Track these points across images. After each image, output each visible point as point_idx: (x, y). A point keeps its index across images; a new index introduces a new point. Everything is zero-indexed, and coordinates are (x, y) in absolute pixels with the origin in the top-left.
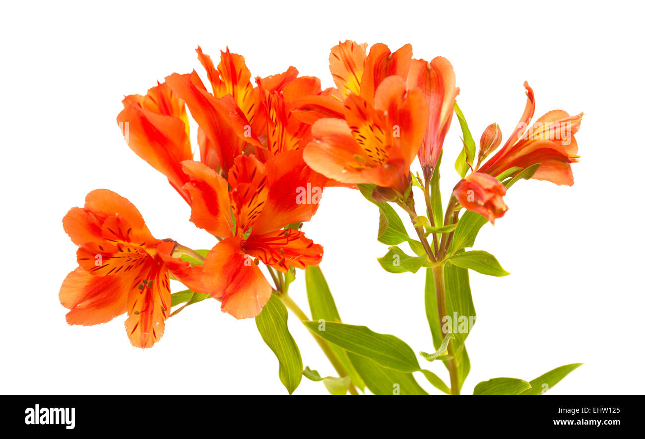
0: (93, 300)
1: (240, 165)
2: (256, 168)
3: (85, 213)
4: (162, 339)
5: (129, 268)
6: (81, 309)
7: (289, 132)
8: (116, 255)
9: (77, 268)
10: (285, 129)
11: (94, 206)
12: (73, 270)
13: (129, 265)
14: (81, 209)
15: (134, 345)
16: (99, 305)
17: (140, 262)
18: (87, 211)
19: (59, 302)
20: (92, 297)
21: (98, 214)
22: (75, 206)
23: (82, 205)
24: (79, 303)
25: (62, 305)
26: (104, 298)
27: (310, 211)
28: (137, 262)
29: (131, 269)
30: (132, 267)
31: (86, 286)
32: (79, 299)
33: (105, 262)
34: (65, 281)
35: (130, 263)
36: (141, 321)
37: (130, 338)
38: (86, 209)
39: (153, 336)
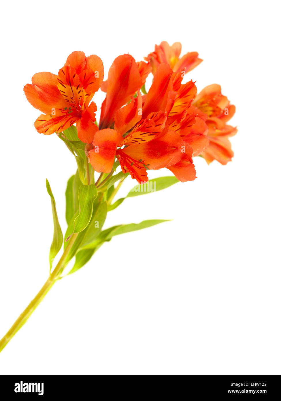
0: (43, 92)
1: (159, 115)
2: (162, 124)
3: (84, 60)
4: (46, 136)
5: (68, 101)
6: (35, 89)
7: (181, 132)
8: (73, 87)
9: (54, 74)
10: (180, 130)
11: (90, 62)
12: (52, 73)
13: (69, 100)
14: (85, 56)
15: (35, 124)
16: (41, 97)
17: (73, 105)
18: (86, 59)
19: (32, 76)
20: (44, 91)
21: (87, 66)
22: (84, 53)
23: (87, 55)
24: (37, 86)
25: (32, 78)
26: (47, 97)
27: (155, 167)
28: (72, 104)
29: (68, 102)
30: (69, 102)
31: (48, 84)
32: (40, 84)
33: (67, 85)
34: (44, 72)
35: (70, 100)
36: (48, 121)
37: (36, 121)
38: (87, 59)
39: (45, 131)
